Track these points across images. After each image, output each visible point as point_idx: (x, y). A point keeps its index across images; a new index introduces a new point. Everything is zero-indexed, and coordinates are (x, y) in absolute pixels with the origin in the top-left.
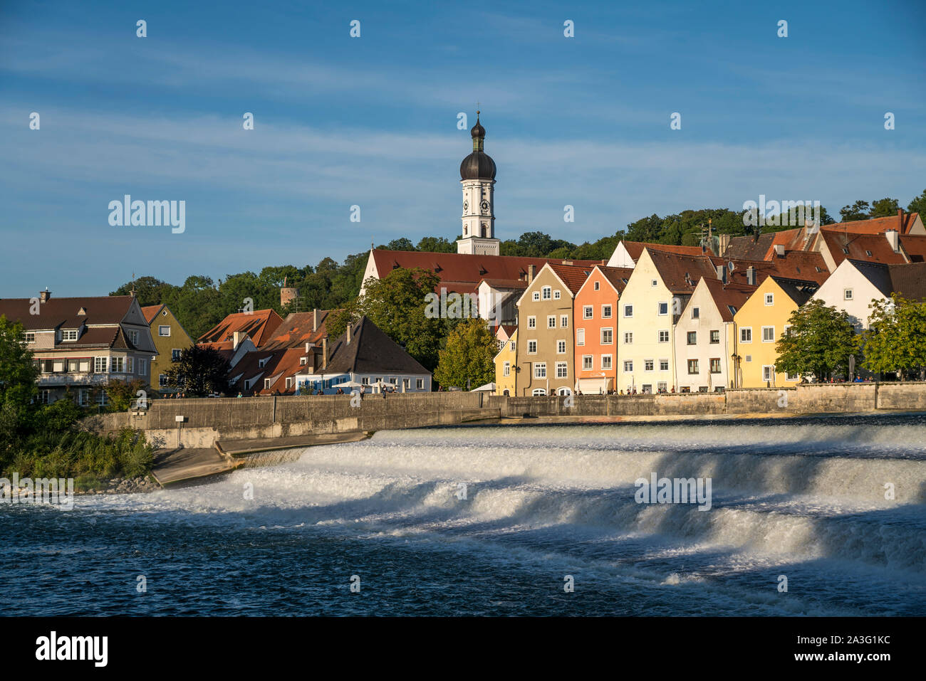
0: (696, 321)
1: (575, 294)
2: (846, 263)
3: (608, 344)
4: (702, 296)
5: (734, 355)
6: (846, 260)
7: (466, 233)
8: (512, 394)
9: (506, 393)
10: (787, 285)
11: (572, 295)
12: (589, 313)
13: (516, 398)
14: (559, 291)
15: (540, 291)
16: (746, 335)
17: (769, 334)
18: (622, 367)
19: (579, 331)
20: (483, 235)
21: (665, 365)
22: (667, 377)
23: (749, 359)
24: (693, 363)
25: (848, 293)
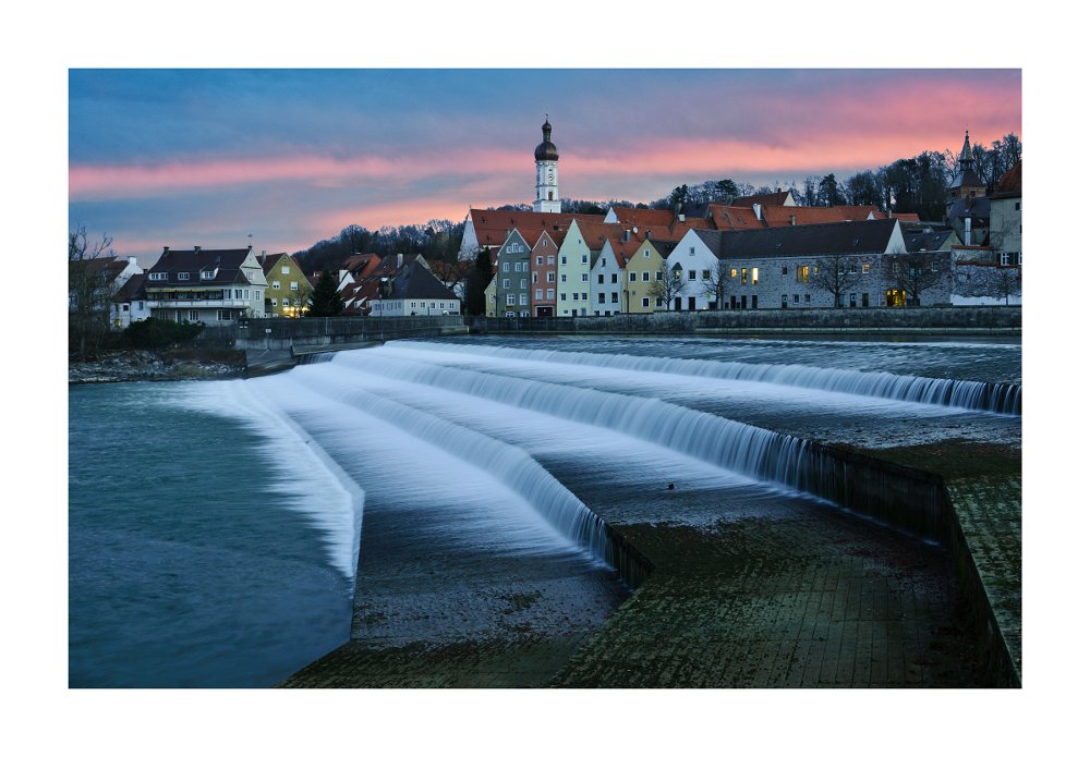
0: (604, 268)
1: (532, 249)
2: (691, 232)
3: (552, 282)
4: (608, 252)
5: (626, 291)
6: (692, 229)
7: (539, 197)
8: (494, 316)
10: (657, 245)
11: (530, 249)
12: (540, 261)
14: (523, 246)
15: (511, 246)
16: (633, 277)
17: (646, 277)
18: (559, 297)
19: (534, 274)
20: (551, 199)
21: (585, 296)
22: (585, 304)
23: (634, 293)
24: (602, 296)
25: (693, 251)
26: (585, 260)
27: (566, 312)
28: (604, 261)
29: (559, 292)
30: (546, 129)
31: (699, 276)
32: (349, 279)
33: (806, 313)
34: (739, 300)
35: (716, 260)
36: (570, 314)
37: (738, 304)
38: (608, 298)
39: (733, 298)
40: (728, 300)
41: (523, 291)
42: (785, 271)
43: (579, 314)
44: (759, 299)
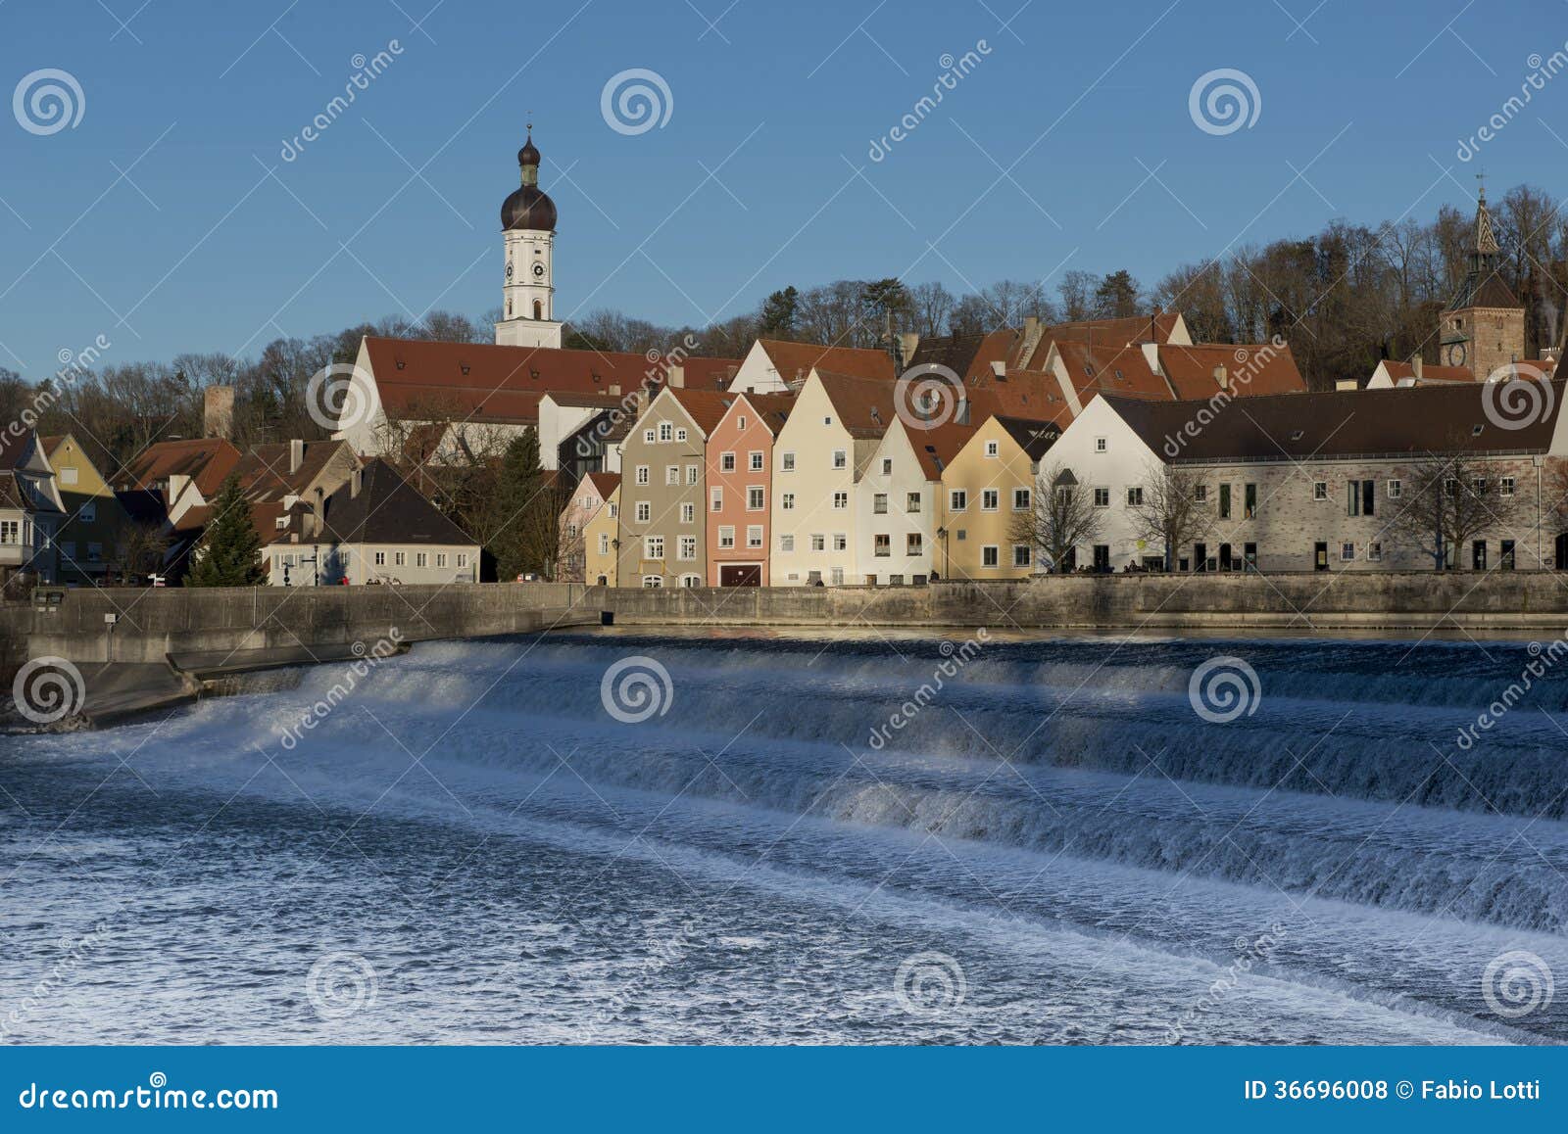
0: (888, 479)
1: (708, 434)
2: (1098, 401)
3: (757, 510)
4: (896, 442)
5: (941, 530)
6: (1098, 396)
7: (510, 312)
8: (611, 583)
9: (603, 580)
10: (1017, 428)
11: (704, 436)
12: (729, 462)
13: (617, 590)
14: (684, 429)
15: (656, 428)
16: (959, 500)
17: (991, 499)
18: (777, 543)
19: (714, 490)
20: (537, 315)
21: (841, 542)
22: (842, 559)
23: (962, 536)
24: (883, 540)
25: (1102, 444)
26: (840, 461)
27: (793, 576)
28: (888, 463)
29: (777, 532)
30: (530, 157)
31: (1118, 499)
32: (194, 498)
34: (1213, 552)
35: (1157, 463)
36: (804, 581)
37: (1213, 561)
38: (898, 545)
39: (1201, 550)
40: (1186, 552)
41: (686, 526)
42: (1321, 491)
43: (826, 579)
44: (1261, 550)
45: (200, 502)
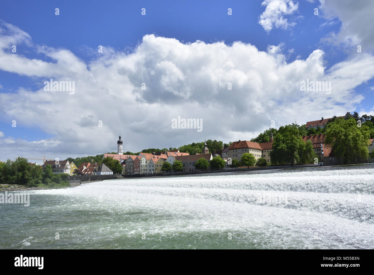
3: (139, 167)
5: (156, 169)
10: (163, 159)
14: (132, 160)
15: (129, 160)
16: (157, 166)
17: (160, 166)
18: (140, 170)
19: (134, 165)
21: (146, 170)
22: (147, 172)
23: (158, 169)
24: (150, 170)
25: (170, 160)
26: (146, 162)
27: (142, 173)
28: (151, 163)
29: (140, 169)
30: (120, 137)
33: (197, 172)
36: (143, 174)
38: (152, 170)
41: (132, 169)
42: (190, 164)
43: (145, 174)
44: (185, 169)
45: (86, 168)
